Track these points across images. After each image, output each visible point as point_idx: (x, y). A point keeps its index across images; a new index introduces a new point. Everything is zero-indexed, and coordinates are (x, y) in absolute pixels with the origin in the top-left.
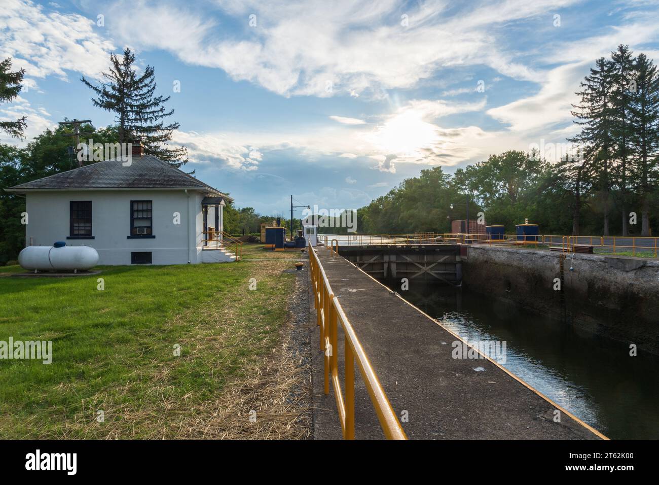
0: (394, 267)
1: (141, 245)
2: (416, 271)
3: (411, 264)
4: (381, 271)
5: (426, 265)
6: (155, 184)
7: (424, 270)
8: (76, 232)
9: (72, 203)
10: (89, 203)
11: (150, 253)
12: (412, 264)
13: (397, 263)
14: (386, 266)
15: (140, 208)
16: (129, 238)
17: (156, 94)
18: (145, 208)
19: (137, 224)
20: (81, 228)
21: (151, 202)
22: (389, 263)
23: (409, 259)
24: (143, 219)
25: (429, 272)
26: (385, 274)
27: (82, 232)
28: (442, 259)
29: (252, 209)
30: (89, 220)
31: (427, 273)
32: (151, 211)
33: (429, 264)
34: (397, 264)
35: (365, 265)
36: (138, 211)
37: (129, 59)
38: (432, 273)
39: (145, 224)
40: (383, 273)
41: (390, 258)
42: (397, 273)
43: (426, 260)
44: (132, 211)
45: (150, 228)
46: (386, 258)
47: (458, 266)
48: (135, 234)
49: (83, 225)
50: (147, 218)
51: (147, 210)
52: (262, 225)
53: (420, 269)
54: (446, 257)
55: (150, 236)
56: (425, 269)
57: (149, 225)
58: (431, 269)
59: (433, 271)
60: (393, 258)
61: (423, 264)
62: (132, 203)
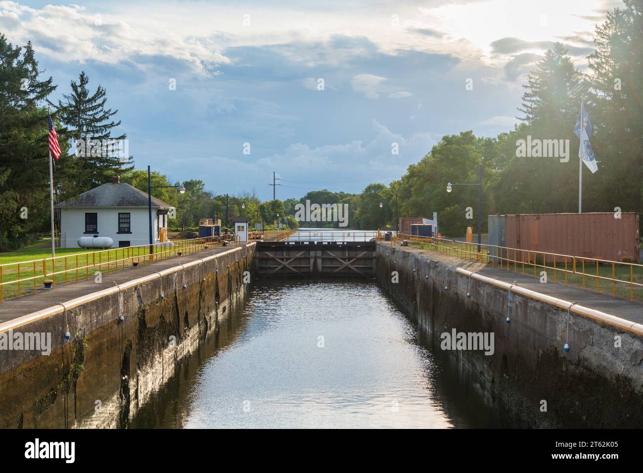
0: (319, 262)
1: (124, 237)
2: (339, 266)
3: (334, 259)
4: (307, 265)
5: (347, 260)
6: (132, 204)
7: (345, 265)
8: (88, 230)
9: (86, 214)
10: (96, 214)
11: (129, 242)
13: (322, 258)
14: (312, 261)
15: (123, 217)
16: (117, 233)
17: (106, 108)
18: (126, 217)
19: (121, 226)
20: (91, 227)
21: (130, 213)
22: (316, 258)
23: (332, 254)
24: (125, 223)
25: (350, 266)
26: (311, 268)
27: (91, 230)
28: (361, 254)
29: (200, 182)
30: (96, 224)
31: (348, 267)
32: (130, 218)
33: (349, 259)
35: (291, 260)
36: (122, 218)
37: (83, 81)
38: (352, 267)
39: (126, 225)
40: (309, 267)
41: (316, 254)
42: (322, 267)
43: (347, 255)
44: (119, 218)
45: (129, 228)
46: (312, 253)
47: (374, 260)
48: (121, 231)
49: (92, 226)
50: (127, 223)
51: (127, 218)
52: (200, 221)
53: (342, 264)
54: (365, 253)
55: (129, 232)
56: (346, 263)
57: (128, 226)
58: (352, 264)
59: (353, 266)
60: (319, 253)
61: (344, 259)
62: (119, 214)
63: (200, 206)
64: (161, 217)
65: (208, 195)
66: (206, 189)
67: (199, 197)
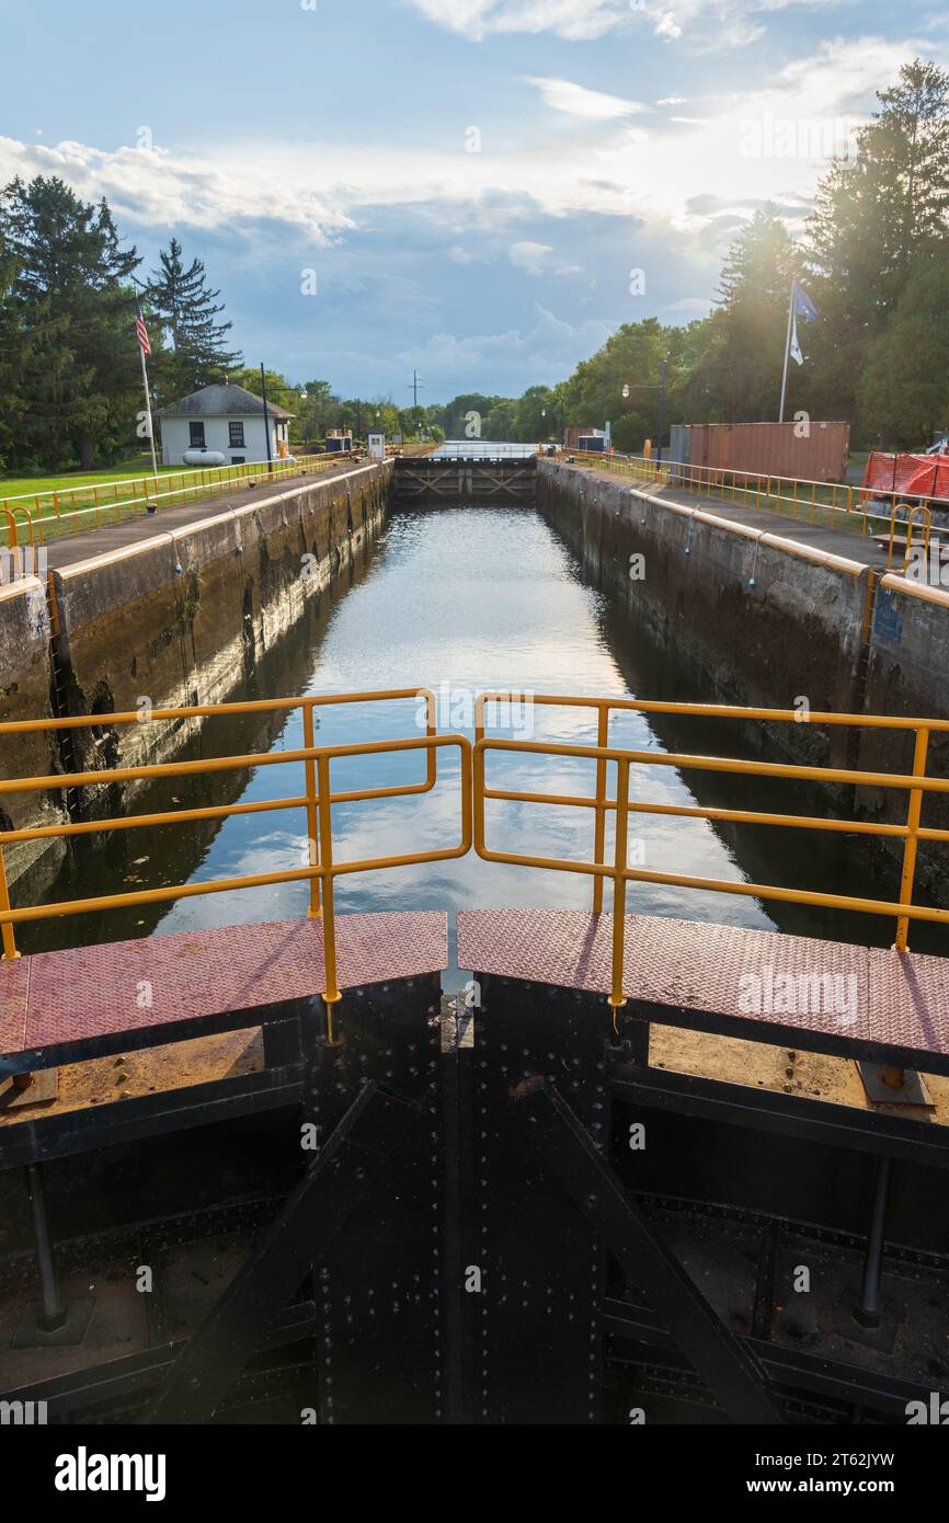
0: (470, 482)
1: (238, 452)
2: (493, 487)
4: (455, 487)
5: (502, 480)
6: (245, 411)
7: (499, 486)
8: (194, 443)
9: (191, 423)
10: (202, 423)
11: (244, 457)
12: (487, 479)
14: (461, 481)
15: (235, 427)
16: (229, 447)
17: (205, 287)
18: (238, 427)
19: (233, 438)
20: (198, 439)
21: (242, 423)
22: (465, 478)
23: (485, 473)
24: (237, 434)
25: (505, 488)
26: (460, 490)
27: (198, 443)
28: (519, 473)
29: (325, 384)
30: (203, 435)
32: (242, 428)
33: (505, 479)
34: (474, 479)
35: (436, 480)
36: (234, 429)
37: (175, 251)
38: (508, 489)
39: (239, 437)
40: (457, 489)
41: (466, 473)
42: (473, 489)
43: (502, 474)
44: (230, 429)
45: (242, 441)
46: (461, 472)
47: (534, 481)
48: (233, 445)
50: (240, 434)
51: (240, 428)
52: (327, 432)
53: (496, 485)
54: (523, 471)
55: (242, 446)
56: (501, 484)
57: (242, 439)
58: (508, 485)
59: (510, 487)
60: (469, 472)
61: (499, 480)
62: (230, 423)
63: (326, 413)
64: (280, 427)
65: (335, 399)
66: (333, 392)
67: (325, 402)
